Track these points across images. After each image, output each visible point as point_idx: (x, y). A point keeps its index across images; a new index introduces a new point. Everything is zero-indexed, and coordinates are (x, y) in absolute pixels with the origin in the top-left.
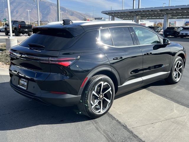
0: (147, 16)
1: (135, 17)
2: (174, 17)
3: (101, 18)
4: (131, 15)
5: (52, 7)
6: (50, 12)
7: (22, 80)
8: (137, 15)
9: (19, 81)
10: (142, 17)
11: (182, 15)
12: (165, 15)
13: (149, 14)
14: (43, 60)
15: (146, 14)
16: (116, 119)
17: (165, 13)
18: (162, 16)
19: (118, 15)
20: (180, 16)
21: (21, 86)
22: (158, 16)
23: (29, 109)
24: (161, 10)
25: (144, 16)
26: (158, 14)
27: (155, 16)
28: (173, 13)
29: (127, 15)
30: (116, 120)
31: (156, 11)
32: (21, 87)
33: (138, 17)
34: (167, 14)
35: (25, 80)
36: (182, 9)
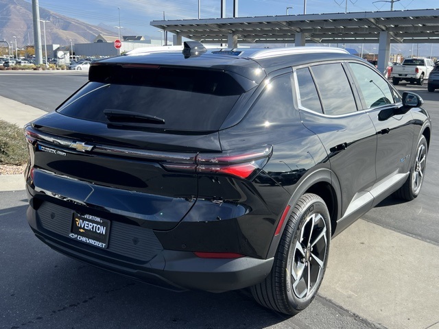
0: (256, 36)
1: (229, 36)
2: (316, 39)
3: (140, 38)
4: (220, 32)
5: (15, 8)
6: (9, 19)
7: (84, 220)
8: (234, 33)
9: (74, 222)
10: (245, 37)
11: (334, 35)
12: (296, 34)
13: (262, 30)
14: (173, 161)
15: (255, 31)
16: (347, 311)
17: (298, 30)
18: (290, 37)
19: (190, 32)
20: (330, 36)
21: (83, 236)
22: (280, 36)
23: (91, 299)
24: (290, 23)
25: (248, 36)
26: (281, 30)
27: (274, 36)
28: (316, 30)
29: (211, 32)
30: (350, 316)
31: (278, 24)
32: (84, 239)
33: (236, 37)
34: (302, 31)
35: (98, 219)
36: (334, 20)
